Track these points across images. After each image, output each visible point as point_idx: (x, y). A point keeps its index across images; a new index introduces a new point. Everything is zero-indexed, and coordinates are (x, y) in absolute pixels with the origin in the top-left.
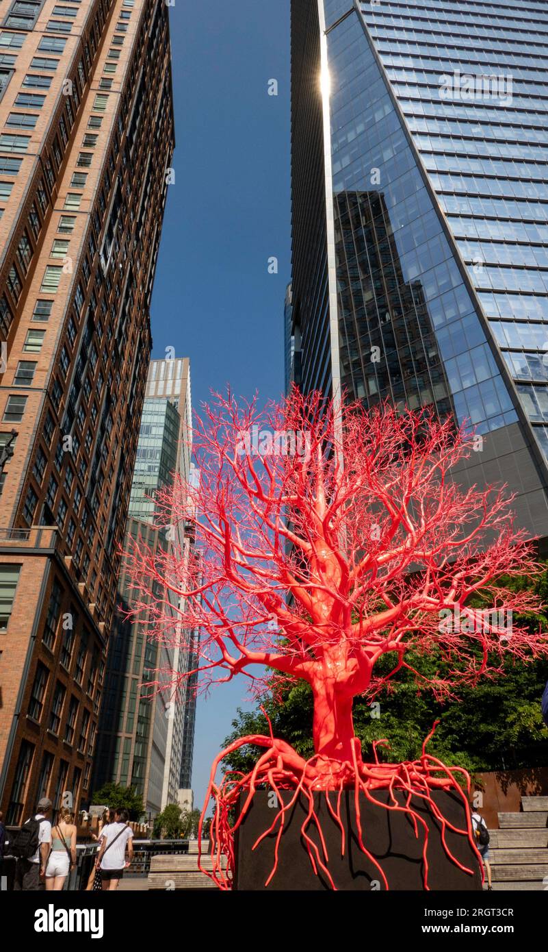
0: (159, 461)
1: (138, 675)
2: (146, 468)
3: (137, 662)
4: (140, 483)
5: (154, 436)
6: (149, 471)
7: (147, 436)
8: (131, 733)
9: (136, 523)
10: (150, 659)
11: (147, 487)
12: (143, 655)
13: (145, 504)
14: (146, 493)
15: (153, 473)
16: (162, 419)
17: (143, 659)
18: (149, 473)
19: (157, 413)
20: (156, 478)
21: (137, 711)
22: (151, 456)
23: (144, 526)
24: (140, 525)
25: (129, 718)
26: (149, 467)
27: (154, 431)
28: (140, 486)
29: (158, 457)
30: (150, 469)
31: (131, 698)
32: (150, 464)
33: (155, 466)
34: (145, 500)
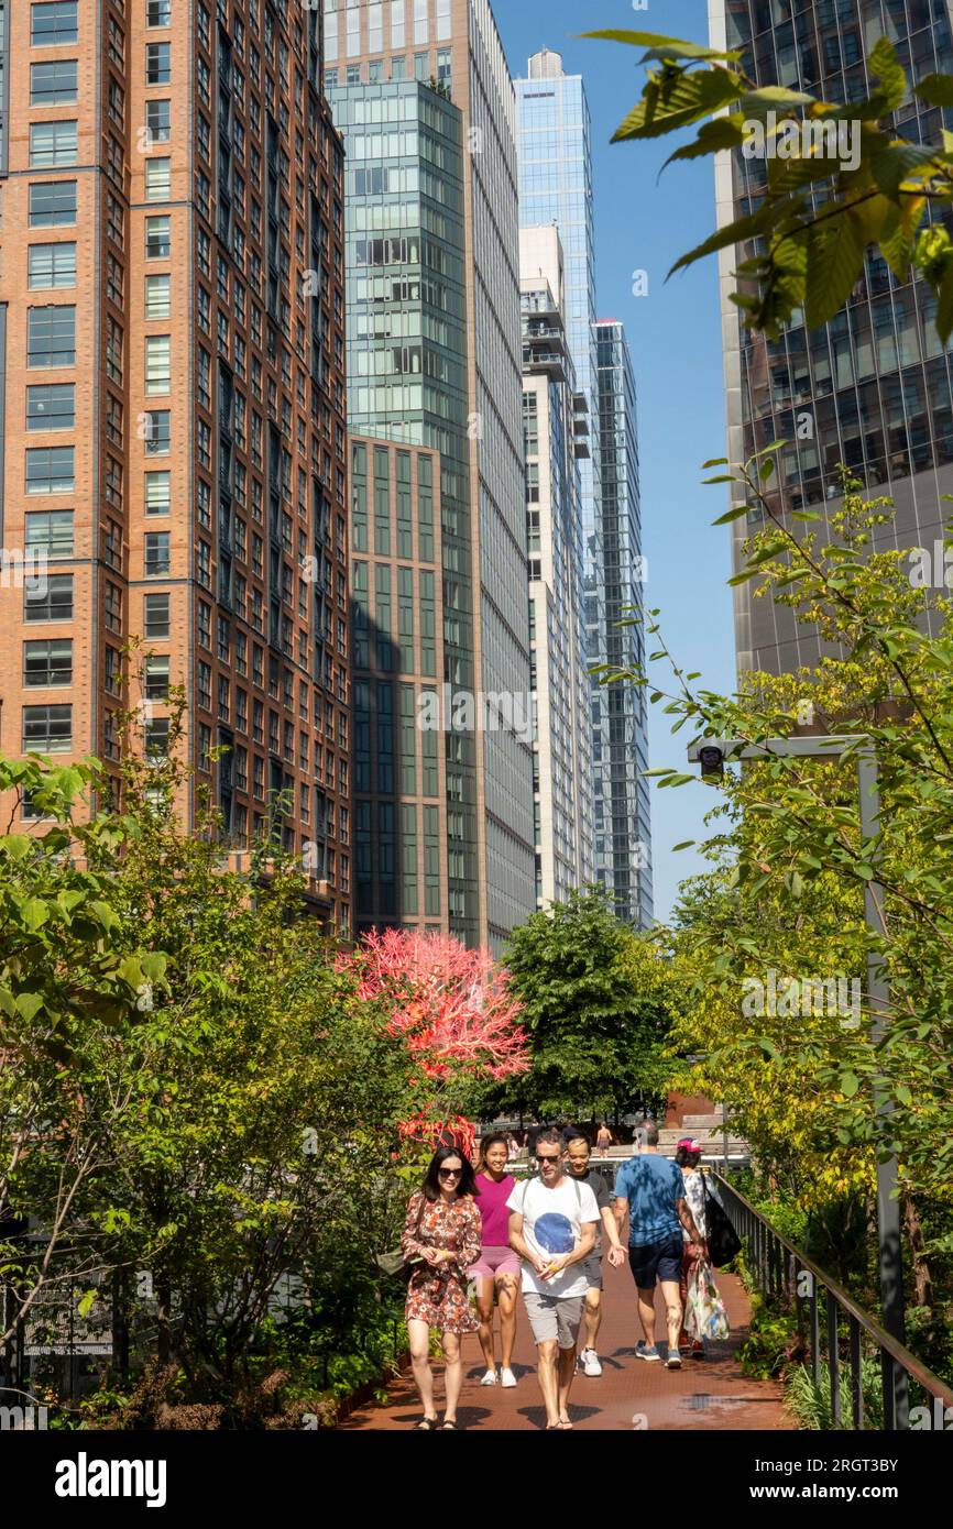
0: (418, 269)
1: (437, 796)
2: (389, 293)
3: (430, 770)
4: (379, 336)
5: (395, 198)
6: (397, 298)
7: (377, 199)
8: (439, 915)
9: (381, 449)
10: (459, 756)
11: (397, 344)
12: (442, 754)
13: (397, 390)
14: (398, 363)
15: (407, 305)
16: (411, 144)
17: (442, 762)
18: (397, 306)
19: (394, 127)
20: (416, 317)
21: (443, 871)
22: (396, 256)
23: (403, 453)
24: (392, 453)
25: (428, 887)
26: (396, 287)
27: (395, 181)
28: (380, 343)
29: (414, 259)
30: (399, 292)
31: (427, 847)
32: (397, 280)
33: (411, 285)
34: (398, 379)
